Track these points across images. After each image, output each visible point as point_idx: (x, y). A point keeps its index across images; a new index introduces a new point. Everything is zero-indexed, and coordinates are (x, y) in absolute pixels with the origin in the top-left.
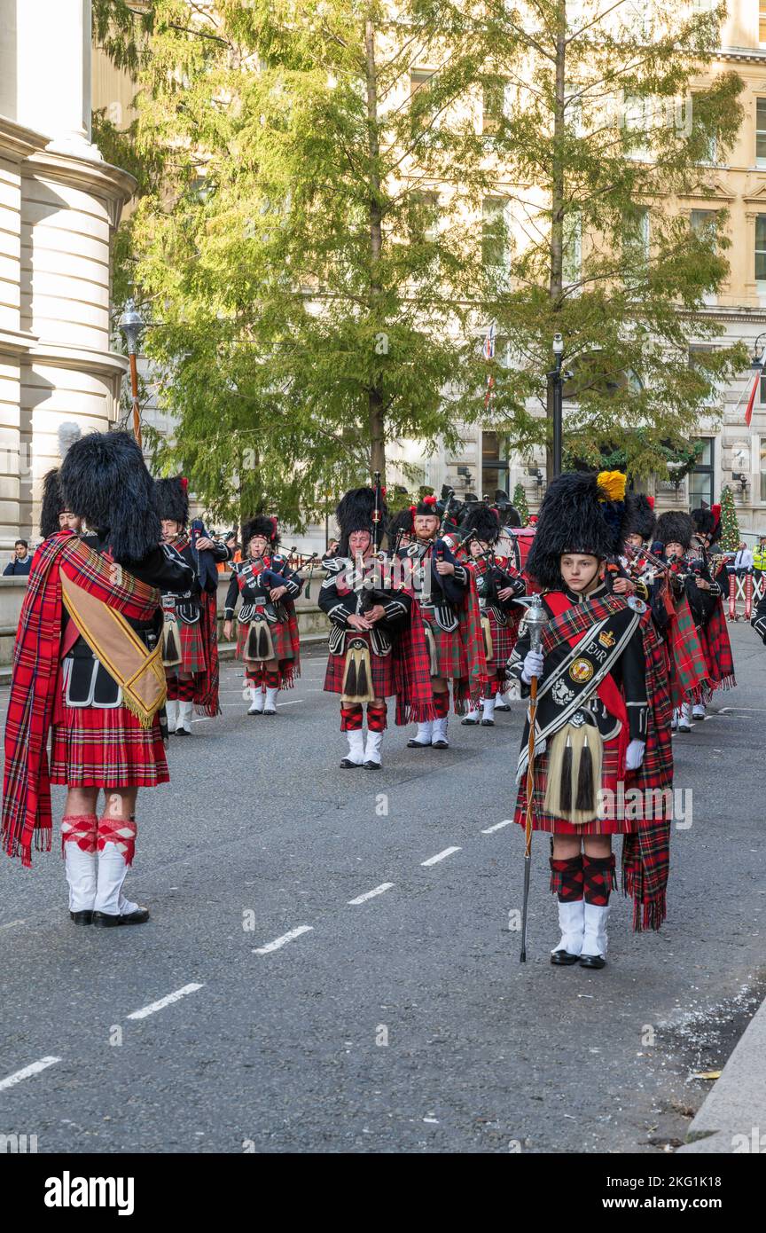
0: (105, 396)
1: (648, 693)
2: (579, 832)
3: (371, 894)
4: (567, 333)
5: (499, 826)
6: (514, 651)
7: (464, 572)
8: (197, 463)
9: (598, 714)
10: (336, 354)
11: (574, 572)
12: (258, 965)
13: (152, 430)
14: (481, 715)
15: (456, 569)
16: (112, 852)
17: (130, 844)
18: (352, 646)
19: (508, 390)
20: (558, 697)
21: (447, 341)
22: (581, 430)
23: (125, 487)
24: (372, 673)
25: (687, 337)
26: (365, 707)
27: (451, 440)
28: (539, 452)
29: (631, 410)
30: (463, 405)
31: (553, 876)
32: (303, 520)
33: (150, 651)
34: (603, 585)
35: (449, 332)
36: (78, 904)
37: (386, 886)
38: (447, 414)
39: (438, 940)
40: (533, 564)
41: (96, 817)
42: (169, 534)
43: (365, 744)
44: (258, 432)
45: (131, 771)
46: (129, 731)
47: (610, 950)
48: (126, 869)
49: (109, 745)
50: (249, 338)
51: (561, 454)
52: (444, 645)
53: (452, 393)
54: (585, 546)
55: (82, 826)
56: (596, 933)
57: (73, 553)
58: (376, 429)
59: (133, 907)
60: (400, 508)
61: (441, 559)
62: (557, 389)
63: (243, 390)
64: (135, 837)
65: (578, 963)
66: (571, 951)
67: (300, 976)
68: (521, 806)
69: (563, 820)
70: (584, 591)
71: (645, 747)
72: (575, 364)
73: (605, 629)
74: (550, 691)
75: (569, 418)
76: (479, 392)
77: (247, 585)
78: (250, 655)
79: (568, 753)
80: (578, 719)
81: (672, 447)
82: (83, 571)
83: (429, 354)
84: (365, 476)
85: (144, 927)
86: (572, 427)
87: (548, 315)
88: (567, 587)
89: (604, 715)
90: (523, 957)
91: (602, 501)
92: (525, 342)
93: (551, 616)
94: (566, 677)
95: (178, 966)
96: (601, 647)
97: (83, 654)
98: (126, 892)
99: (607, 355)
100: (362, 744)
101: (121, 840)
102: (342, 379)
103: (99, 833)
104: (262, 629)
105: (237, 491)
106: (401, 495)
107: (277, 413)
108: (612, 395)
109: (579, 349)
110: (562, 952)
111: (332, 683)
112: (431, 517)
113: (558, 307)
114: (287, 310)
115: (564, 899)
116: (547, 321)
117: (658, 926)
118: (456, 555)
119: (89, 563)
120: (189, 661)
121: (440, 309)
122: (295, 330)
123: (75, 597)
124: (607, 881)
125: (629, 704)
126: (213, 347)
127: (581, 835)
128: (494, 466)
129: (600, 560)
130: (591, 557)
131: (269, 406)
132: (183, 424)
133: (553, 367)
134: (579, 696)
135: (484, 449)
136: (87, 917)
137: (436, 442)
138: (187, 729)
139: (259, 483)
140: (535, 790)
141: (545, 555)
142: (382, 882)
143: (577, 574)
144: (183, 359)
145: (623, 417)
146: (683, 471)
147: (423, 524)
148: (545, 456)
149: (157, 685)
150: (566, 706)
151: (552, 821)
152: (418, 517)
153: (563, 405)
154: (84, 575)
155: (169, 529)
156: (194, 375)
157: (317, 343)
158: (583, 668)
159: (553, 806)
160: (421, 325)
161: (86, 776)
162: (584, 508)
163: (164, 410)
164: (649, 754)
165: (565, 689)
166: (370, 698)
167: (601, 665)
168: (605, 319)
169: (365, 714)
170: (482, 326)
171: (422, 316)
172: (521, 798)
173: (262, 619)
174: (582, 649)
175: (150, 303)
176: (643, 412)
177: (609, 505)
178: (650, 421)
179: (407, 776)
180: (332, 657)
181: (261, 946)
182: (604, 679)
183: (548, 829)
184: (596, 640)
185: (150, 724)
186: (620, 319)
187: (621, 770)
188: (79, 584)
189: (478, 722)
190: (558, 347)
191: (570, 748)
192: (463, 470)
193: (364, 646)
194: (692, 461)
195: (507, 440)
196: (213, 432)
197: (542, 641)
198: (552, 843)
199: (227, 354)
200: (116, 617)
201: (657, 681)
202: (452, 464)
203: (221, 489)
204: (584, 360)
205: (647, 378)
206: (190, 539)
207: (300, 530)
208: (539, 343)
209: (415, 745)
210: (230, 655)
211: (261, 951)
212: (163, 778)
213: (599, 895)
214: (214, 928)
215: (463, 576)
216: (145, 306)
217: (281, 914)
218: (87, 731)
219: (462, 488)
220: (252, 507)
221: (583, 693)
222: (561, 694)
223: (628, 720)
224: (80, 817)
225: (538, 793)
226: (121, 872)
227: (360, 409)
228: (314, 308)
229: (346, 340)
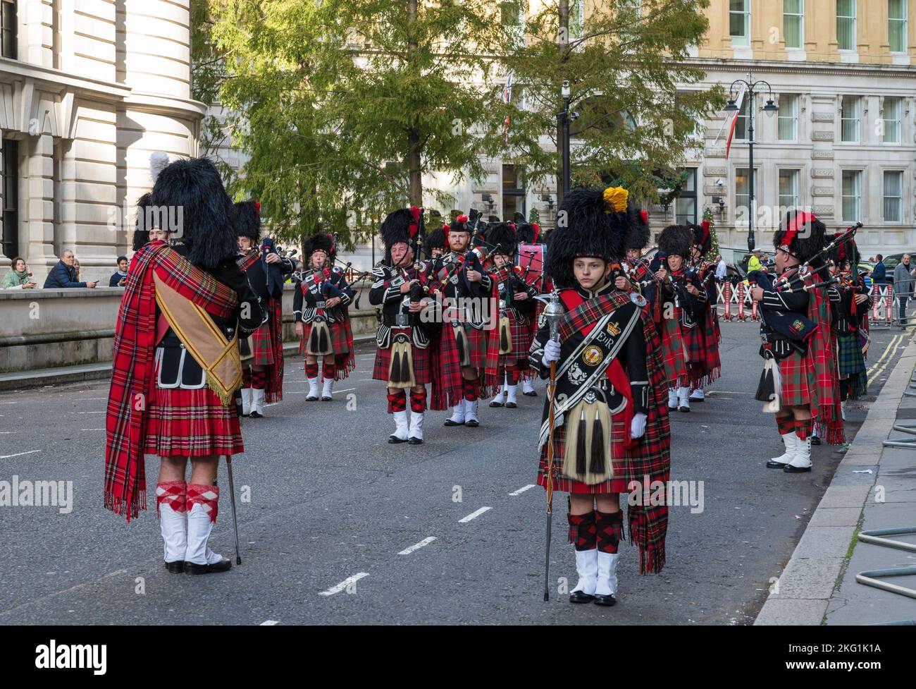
0: (187, 137)
1: (649, 374)
2: (593, 491)
3: (417, 546)
4: (573, 81)
5: (523, 489)
6: (535, 340)
7: (489, 281)
8: (264, 192)
9: (607, 392)
10: (380, 100)
11: (585, 273)
12: (324, 605)
13: (226, 165)
14: (505, 399)
15: (483, 278)
16: (199, 512)
17: (214, 504)
18: (396, 340)
19: (524, 128)
20: (573, 378)
21: (473, 88)
22: (586, 162)
23: (205, 205)
24: (414, 363)
25: (674, 84)
26: (408, 392)
27: (477, 171)
28: (551, 181)
29: (627, 145)
30: (487, 142)
31: (571, 529)
32: (353, 239)
33: (229, 341)
34: (609, 284)
35: (474, 81)
36: (172, 556)
37: (429, 539)
38: (473, 150)
39: (475, 583)
40: (550, 266)
41: (185, 482)
42: (244, 248)
43: (409, 423)
44: (315, 166)
45: (213, 441)
46: (211, 408)
47: (620, 589)
48: (211, 526)
49: (196, 420)
50: (307, 87)
51: (569, 182)
52: (474, 339)
53: (477, 133)
54: (594, 251)
55: (174, 490)
56: (608, 577)
57: (164, 259)
58: (414, 162)
59: (218, 558)
60: (434, 228)
61: (471, 268)
62: (565, 128)
63: (302, 131)
64: (218, 498)
65: (593, 601)
66: (587, 591)
67: (359, 614)
68: (543, 471)
69: (579, 482)
70: (593, 289)
71: (647, 420)
72: (580, 107)
73: (612, 320)
74: (566, 373)
75: (575, 152)
76: (500, 130)
77: (310, 291)
78: (312, 350)
79: (582, 425)
80: (592, 396)
81: (661, 176)
82: (173, 273)
83: (458, 99)
84: (405, 202)
85: (227, 575)
86: (578, 159)
87: (556, 66)
88: (579, 285)
89: (612, 393)
90: (547, 597)
91: (608, 212)
92: (538, 88)
93: (566, 310)
94: (580, 362)
95: (256, 606)
96: (609, 336)
97: (172, 343)
98: (211, 545)
99: (607, 99)
100: (406, 423)
101: (206, 501)
102: (385, 121)
103: (187, 496)
104: (323, 329)
105: (298, 216)
106: (435, 218)
107: (331, 150)
108: (611, 133)
109: (583, 94)
110: (580, 593)
111: (380, 373)
112: (463, 233)
113: (566, 59)
114: (339, 64)
115: (580, 548)
116: (556, 71)
117: (660, 571)
118: (484, 265)
119: (178, 267)
120: (259, 356)
121: (467, 62)
122: (344, 80)
123: (165, 295)
124: (616, 533)
125: (633, 383)
126: (277, 95)
127: (594, 495)
128: (513, 194)
129: (607, 262)
130: (600, 260)
131: (324, 143)
132: (253, 160)
133: (562, 110)
134: (591, 377)
135: (504, 179)
136: (180, 567)
137: (464, 173)
138: (260, 412)
139: (316, 208)
140: (555, 457)
141: (560, 258)
142: (426, 536)
143: (588, 274)
144: (252, 105)
145: (621, 151)
146: (671, 196)
147: (455, 238)
148: (556, 184)
149: (234, 369)
150: (580, 385)
151: (570, 483)
152: (452, 233)
153: (571, 142)
154: (174, 277)
155: (244, 244)
156: (261, 120)
157: (363, 90)
158: (594, 354)
159: (570, 470)
160: (450, 76)
161: (174, 447)
162: (594, 218)
163: (236, 148)
164: (650, 425)
165: (579, 372)
166: (412, 384)
167: (609, 351)
168: (605, 68)
169: (408, 398)
170: (501, 75)
171: (452, 68)
172: (543, 464)
173: (322, 320)
174: (593, 337)
175: (224, 59)
176: (638, 147)
177: (614, 215)
178: (644, 153)
179: (444, 451)
180: (380, 350)
181: (326, 589)
182: (612, 362)
183: (567, 490)
184: (605, 329)
185: (229, 403)
186: (616, 68)
187: (627, 439)
188: (169, 285)
189: (503, 405)
190: (566, 92)
191: (584, 421)
192: (486, 197)
193: (406, 340)
194: (678, 188)
195: (524, 170)
196: (278, 167)
197: (559, 331)
198: (569, 501)
199: (289, 100)
200: (201, 313)
201: (656, 364)
202: (478, 192)
203: (284, 215)
204: (588, 104)
205: (640, 117)
206: (261, 253)
207: (350, 248)
208: (549, 89)
209: (451, 424)
210: (293, 352)
211: (326, 593)
212: (238, 449)
213: (609, 545)
214: (286, 574)
215: (487, 284)
216: (220, 62)
217: (343, 562)
218: (175, 409)
219: (487, 212)
220: (310, 228)
221: (594, 375)
222: (576, 376)
223: (633, 397)
224: (172, 483)
225: (557, 459)
226: (207, 528)
227: (400, 147)
228: (361, 62)
229: (388, 87)
